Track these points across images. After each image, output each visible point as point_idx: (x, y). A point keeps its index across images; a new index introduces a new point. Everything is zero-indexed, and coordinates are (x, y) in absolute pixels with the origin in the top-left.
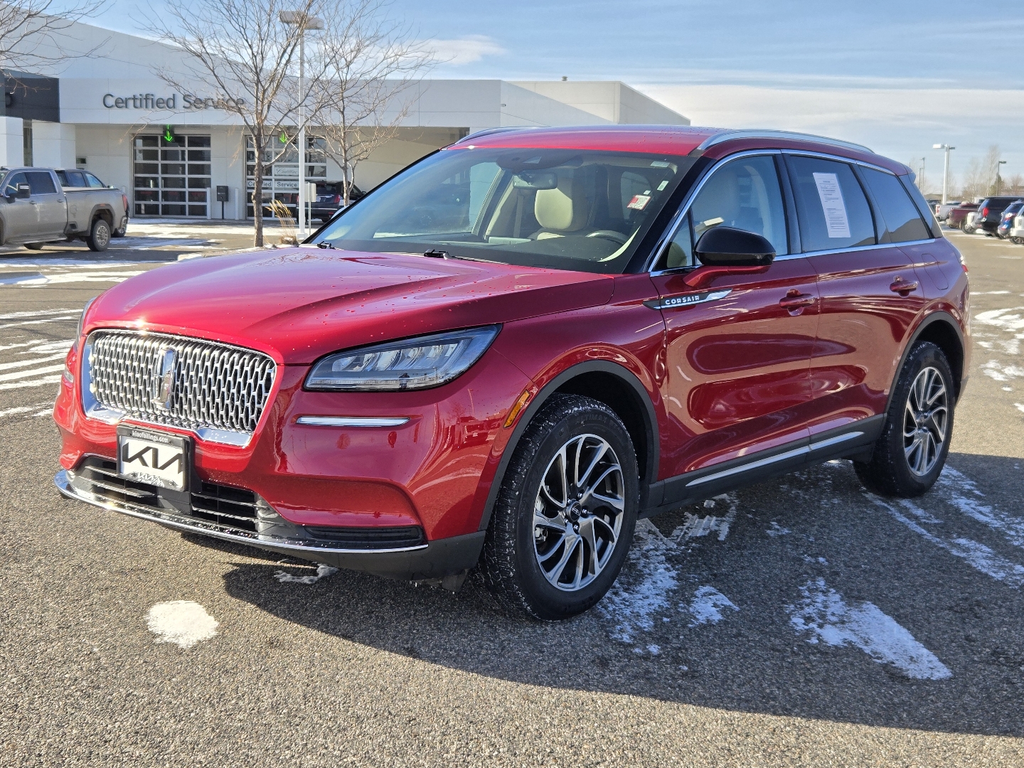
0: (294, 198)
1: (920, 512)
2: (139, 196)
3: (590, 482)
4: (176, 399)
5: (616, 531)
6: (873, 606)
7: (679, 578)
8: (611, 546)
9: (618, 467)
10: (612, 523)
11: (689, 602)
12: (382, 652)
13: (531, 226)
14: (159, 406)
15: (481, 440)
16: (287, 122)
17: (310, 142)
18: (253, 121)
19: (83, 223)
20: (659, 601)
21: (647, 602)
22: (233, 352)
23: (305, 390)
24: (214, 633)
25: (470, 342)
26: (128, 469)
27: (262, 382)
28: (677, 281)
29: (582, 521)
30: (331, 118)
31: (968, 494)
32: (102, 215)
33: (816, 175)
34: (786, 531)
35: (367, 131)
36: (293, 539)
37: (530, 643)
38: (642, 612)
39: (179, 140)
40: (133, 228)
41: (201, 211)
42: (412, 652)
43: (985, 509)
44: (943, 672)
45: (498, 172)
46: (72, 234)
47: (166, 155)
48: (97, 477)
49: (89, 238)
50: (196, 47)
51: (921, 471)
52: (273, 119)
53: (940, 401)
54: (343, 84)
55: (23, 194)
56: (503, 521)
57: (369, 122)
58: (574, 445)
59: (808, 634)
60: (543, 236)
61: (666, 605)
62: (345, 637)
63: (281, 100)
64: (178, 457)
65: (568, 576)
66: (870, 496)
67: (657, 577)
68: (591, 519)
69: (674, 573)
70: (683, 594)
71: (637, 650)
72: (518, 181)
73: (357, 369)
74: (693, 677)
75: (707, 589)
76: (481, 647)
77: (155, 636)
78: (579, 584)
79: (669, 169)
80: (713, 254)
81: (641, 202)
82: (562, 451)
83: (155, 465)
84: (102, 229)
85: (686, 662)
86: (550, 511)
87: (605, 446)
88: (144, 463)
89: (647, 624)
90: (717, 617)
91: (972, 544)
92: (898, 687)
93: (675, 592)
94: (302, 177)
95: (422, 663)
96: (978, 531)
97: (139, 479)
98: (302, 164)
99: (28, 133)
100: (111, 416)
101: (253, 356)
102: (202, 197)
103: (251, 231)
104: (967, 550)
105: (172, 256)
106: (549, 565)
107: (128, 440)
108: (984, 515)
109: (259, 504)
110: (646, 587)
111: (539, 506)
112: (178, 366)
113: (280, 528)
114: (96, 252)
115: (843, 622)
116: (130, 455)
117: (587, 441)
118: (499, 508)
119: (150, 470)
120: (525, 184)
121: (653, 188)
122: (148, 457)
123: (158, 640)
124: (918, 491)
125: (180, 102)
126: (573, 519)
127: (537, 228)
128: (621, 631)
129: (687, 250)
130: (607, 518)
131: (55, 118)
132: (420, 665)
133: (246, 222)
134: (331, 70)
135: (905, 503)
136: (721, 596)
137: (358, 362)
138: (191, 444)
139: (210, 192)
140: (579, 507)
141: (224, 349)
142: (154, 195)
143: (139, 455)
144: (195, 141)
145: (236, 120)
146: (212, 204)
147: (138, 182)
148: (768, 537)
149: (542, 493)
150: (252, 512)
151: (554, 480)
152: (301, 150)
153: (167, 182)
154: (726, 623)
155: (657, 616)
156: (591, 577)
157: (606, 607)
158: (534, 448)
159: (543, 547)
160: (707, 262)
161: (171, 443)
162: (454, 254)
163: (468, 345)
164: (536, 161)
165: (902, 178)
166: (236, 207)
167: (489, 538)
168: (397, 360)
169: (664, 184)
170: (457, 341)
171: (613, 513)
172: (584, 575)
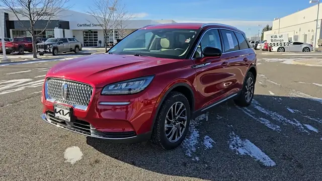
0: (113, 42)
1: (249, 111)
2: (85, 43)
3: (179, 114)
4: (68, 97)
5: (185, 125)
6: (248, 141)
7: (199, 133)
8: (184, 129)
9: (185, 109)
10: (184, 123)
11: (203, 141)
12: (125, 164)
13: (160, 47)
14: (64, 99)
15: (150, 103)
16: (111, 28)
17: (116, 32)
18: (104, 28)
19: (73, 48)
20: (196, 141)
21: (193, 142)
22: (82, 84)
23: (101, 94)
24: (81, 158)
25: (146, 80)
26: (57, 115)
27: (90, 93)
28: (198, 61)
29: (177, 124)
30: (119, 27)
31: (257, 105)
32: (77, 46)
33: (227, 34)
34: (221, 117)
35: (126, 30)
36: (100, 135)
37: (165, 158)
38: (192, 145)
39: (92, 32)
40: (83, 49)
41: (96, 45)
42: (133, 164)
43: (263, 109)
44: (273, 164)
45: (152, 34)
46: (71, 50)
47: (89, 35)
48: (50, 116)
49: (75, 51)
50: (93, 15)
51: (248, 101)
52: (108, 28)
53: (252, 85)
54: (121, 21)
55: (62, 43)
56: (157, 127)
57: (126, 28)
58: (175, 105)
59: (235, 151)
60: (163, 50)
61: (197, 142)
62: (116, 158)
63: (109, 24)
64: (68, 113)
65: (174, 138)
66: (237, 106)
67: (194, 133)
68: (179, 123)
69: (198, 132)
70: (201, 139)
71: (193, 159)
72: (157, 36)
73: (116, 88)
74: (209, 169)
75: (207, 137)
76: (152, 160)
77: (65, 160)
78: (177, 139)
79: (194, 33)
80: (207, 53)
81: (188, 41)
82: (172, 107)
83: (63, 114)
84: (77, 49)
85: (206, 163)
86: (169, 123)
87: (182, 104)
88: (60, 114)
89: (194, 149)
90: (211, 146)
91: (264, 119)
92: (264, 170)
93: (199, 138)
94: (114, 38)
95: (136, 167)
96: (264, 116)
97: (60, 118)
98: (114, 36)
99: (64, 31)
100: (52, 100)
101: (87, 85)
102: (96, 43)
103: (105, 49)
104: (263, 121)
105: (90, 54)
106: (169, 137)
107: (56, 108)
108: (263, 110)
109: (90, 126)
110: (192, 137)
111: (166, 122)
112: (68, 88)
113: (97, 132)
114: (76, 54)
115: (243, 146)
116: (57, 111)
117: (178, 103)
118: (156, 124)
119: (62, 116)
120: (159, 37)
121: (191, 37)
122: (61, 112)
123: (65, 162)
124: (248, 105)
125: (92, 25)
126: (175, 124)
127: (161, 48)
128: (188, 152)
129: (200, 53)
130: (183, 122)
131: (69, 29)
132: (136, 168)
133: (104, 47)
134: (119, 18)
135: (245, 108)
136: (210, 139)
137: (116, 86)
138: (72, 109)
139: (98, 42)
140: (175, 120)
141: (79, 84)
142: (88, 43)
143: (59, 112)
144: (94, 32)
145: (101, 28)
146: (98, 43)
147: (85, 40)
148: (217, 119)
149: (167, 119)
150: (89, 128)
151: (170, 115)
152: (114, 33)
153: (90, 40)
154: (214, 148)
155: (196, 146)
156: (179, 138)
157: (183, 144)
158: (164, 107)
159: (167, 132)
160: (206, 56)
161: (66, 109)
162: (142, 55)
163: (146, 81)
164: (161, 31)
165: (243, 35)
166: (102, 45)
167: (153, 132)
168: (127, 86)
169: (194, 36)
170: (143, 80)
171: (184, 121)
172: (178, 137)
